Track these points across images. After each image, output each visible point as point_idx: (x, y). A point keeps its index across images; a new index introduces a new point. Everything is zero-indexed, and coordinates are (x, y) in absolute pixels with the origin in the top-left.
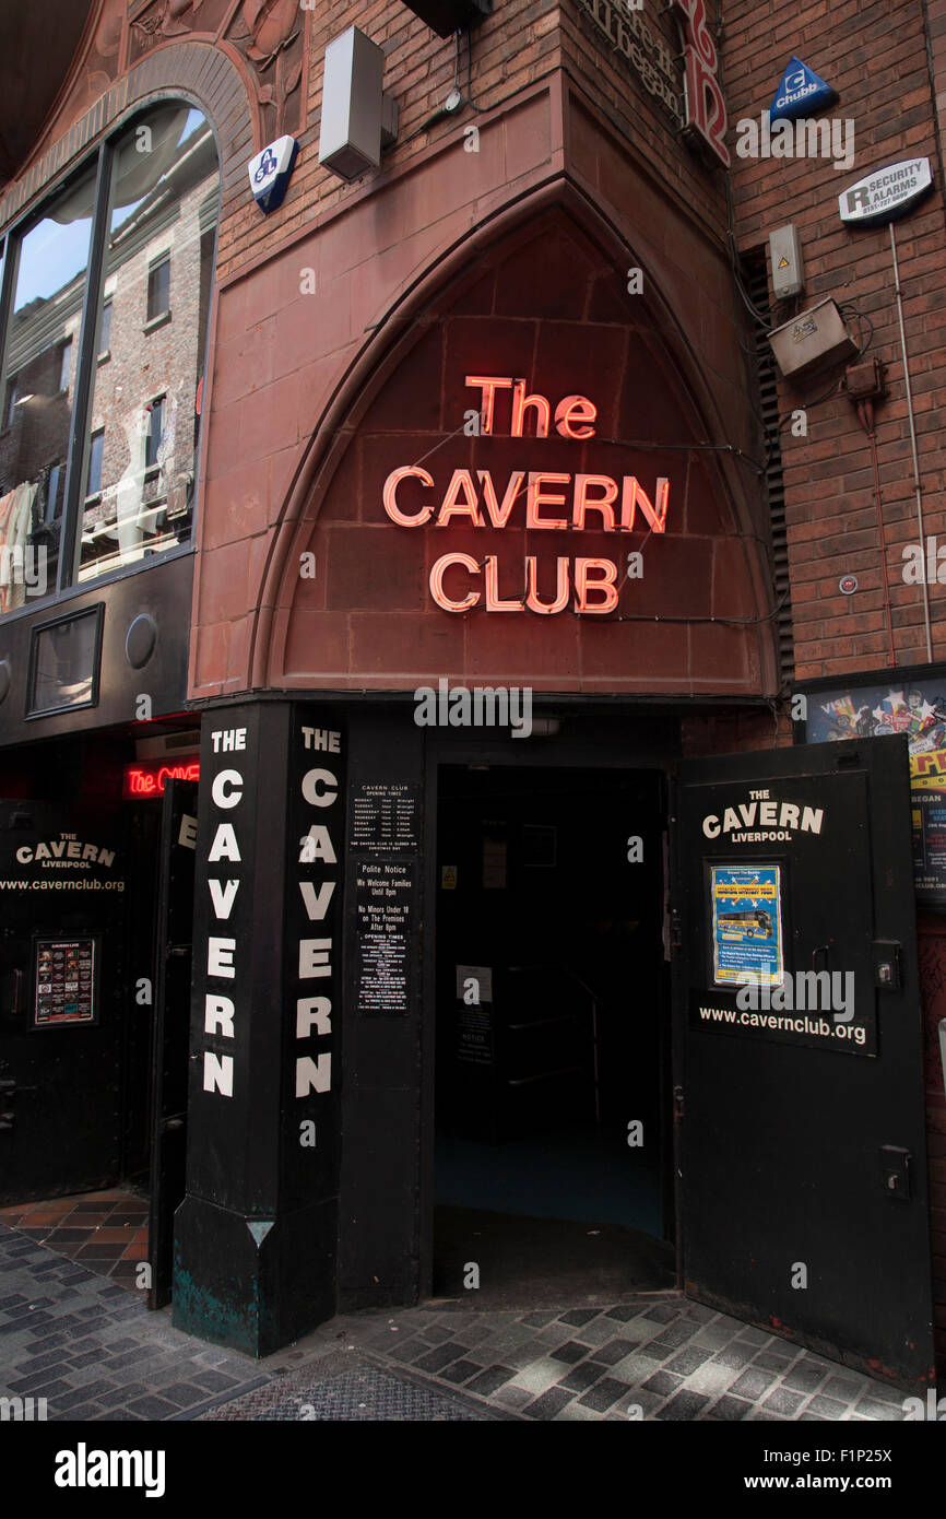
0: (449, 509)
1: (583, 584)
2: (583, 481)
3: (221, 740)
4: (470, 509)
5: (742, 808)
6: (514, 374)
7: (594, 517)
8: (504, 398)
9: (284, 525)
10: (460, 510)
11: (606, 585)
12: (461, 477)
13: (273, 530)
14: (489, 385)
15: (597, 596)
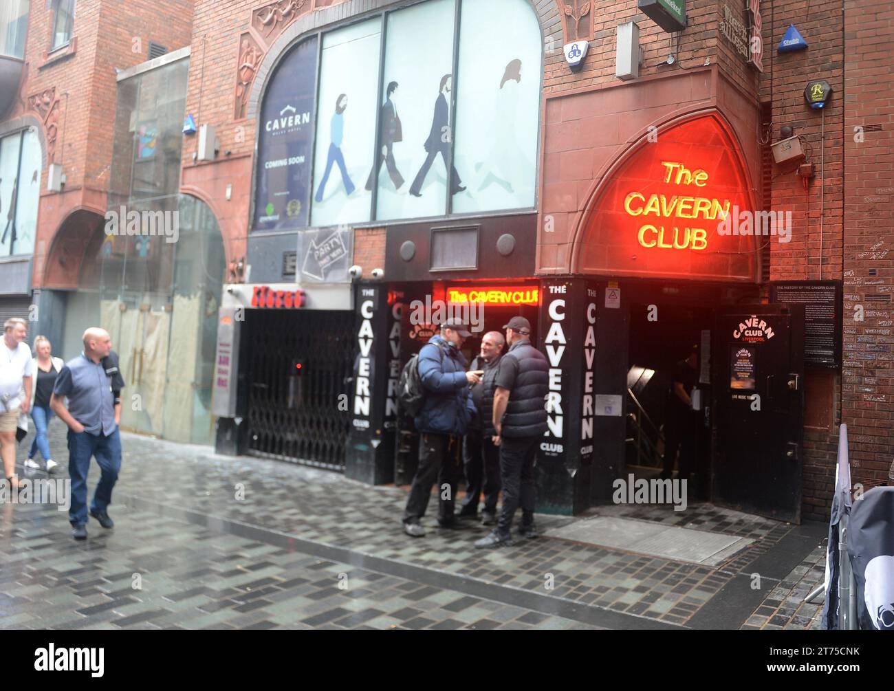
0: (649, 209)
1: (696, 239)
2: (699, 201)
3: (554, 289)
4: (657, 210)
5: (747, 321)
6: (679, 162)
7: (701, 213)
8: (675, 170)
9: (586, 211)
10: (653, 210)
11: (702, 239)
12: (654, 199)
13: (580, 213)
14: (670, 165)
15: (699, 243)
